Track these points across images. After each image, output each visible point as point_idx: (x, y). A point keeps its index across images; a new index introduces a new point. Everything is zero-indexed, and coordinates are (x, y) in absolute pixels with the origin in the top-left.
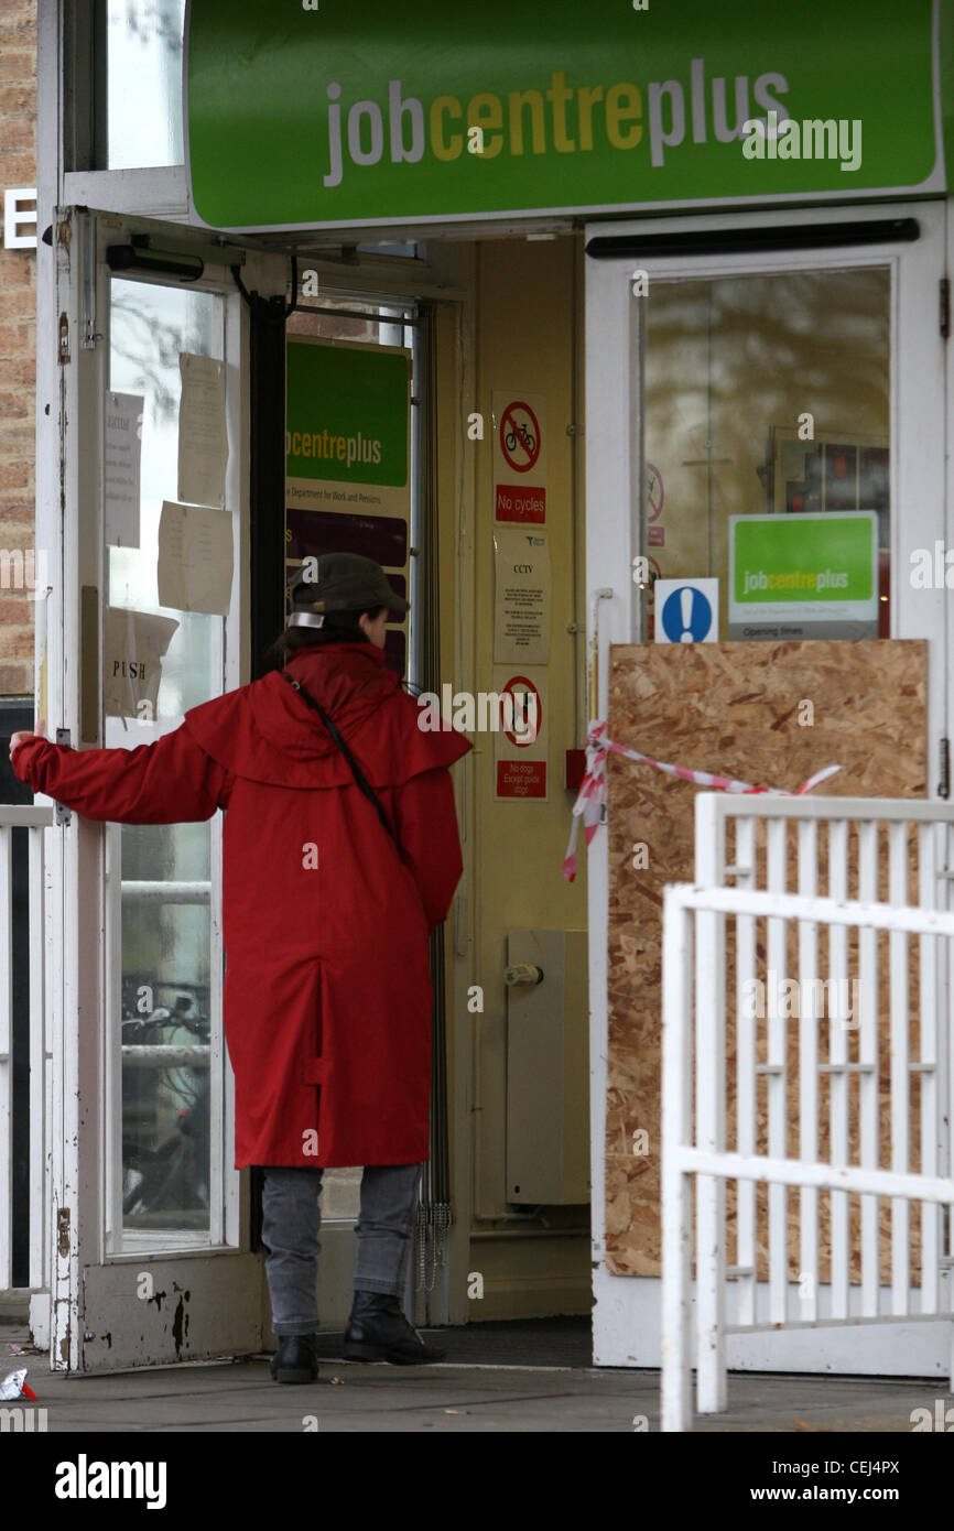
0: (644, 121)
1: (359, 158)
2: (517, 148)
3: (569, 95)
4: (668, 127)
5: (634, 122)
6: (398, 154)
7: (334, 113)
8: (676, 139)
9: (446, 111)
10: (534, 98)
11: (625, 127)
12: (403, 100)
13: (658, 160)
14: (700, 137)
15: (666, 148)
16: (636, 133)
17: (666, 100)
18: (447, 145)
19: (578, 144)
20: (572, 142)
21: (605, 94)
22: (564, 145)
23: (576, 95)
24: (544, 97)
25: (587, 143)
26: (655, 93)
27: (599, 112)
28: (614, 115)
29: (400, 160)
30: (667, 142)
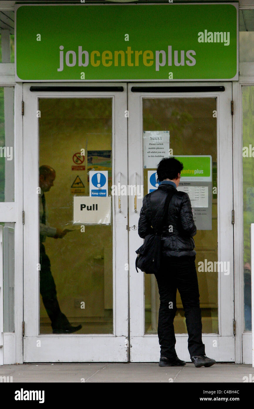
0: (154, 60)
1: (69, 65)
2: (116, 64)
3: (132, 52)
4: (161, 61)
5: (151, 60)
6: (80, 64)
7: (62, 53)
8: (163, 64)
9: (95, 55)
10: (122, 53)
11: (148, 61)
12: (82, 51)
13: (157, 69)
14: (170, 64)
15: (160, 67)
16: (151, 63)
17: (161, 55)
18: (95, 62)
19: (134, 65)
20: (133, 64)
21: (143, 53)
22: (130, 64)
23: (134, 53)
24: (125, 52)
25: (137, 64)
26: (157, 53)
27: (141, 57)
28: (145, 58)
29: (81, 66)
30: (160, 65)
